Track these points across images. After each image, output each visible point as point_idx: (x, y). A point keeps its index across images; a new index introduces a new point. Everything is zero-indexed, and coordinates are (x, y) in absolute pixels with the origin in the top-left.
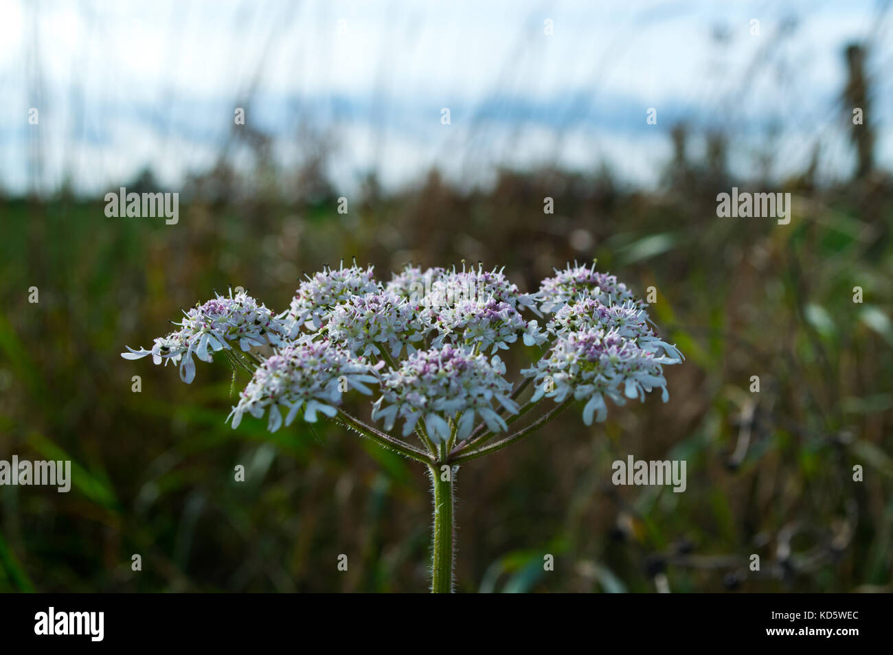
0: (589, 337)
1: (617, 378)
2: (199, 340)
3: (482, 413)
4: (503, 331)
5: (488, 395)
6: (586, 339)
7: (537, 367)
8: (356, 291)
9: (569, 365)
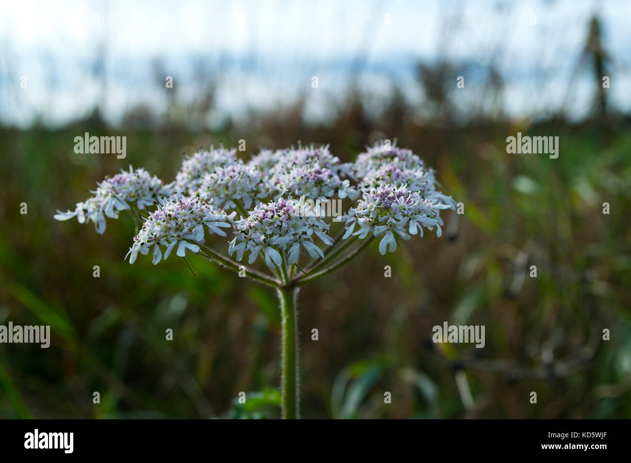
0: (385, 191)
1: (404, 220)
2: (107, 203)
3: (305, 245)
4: (324, 189)
5: (310, 232)
6: (382, 193)
7: (348, 214)
8: (222, 165)
9: (370, 211)
